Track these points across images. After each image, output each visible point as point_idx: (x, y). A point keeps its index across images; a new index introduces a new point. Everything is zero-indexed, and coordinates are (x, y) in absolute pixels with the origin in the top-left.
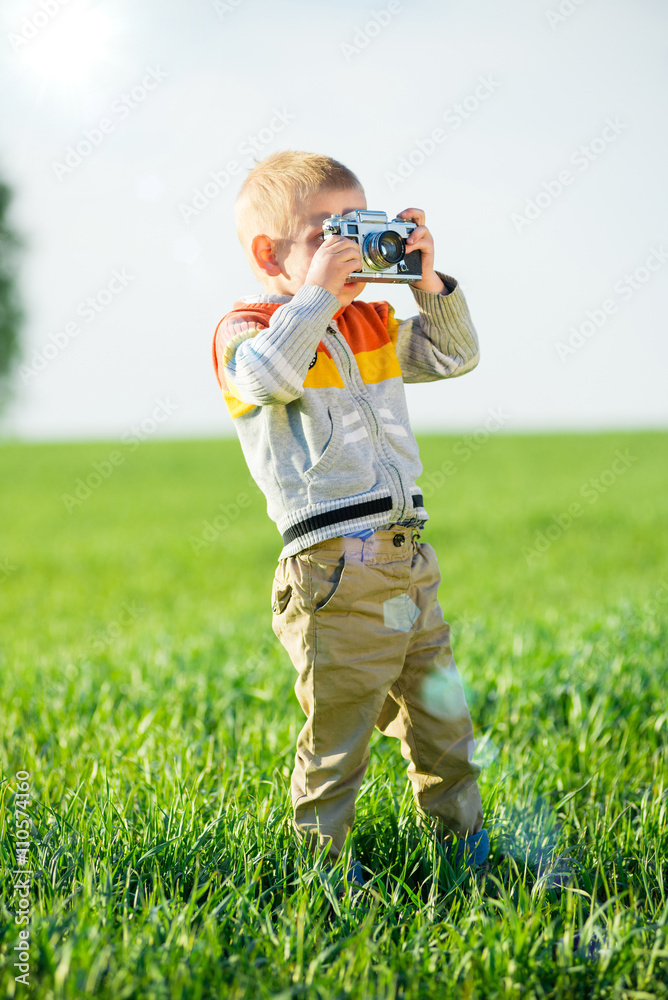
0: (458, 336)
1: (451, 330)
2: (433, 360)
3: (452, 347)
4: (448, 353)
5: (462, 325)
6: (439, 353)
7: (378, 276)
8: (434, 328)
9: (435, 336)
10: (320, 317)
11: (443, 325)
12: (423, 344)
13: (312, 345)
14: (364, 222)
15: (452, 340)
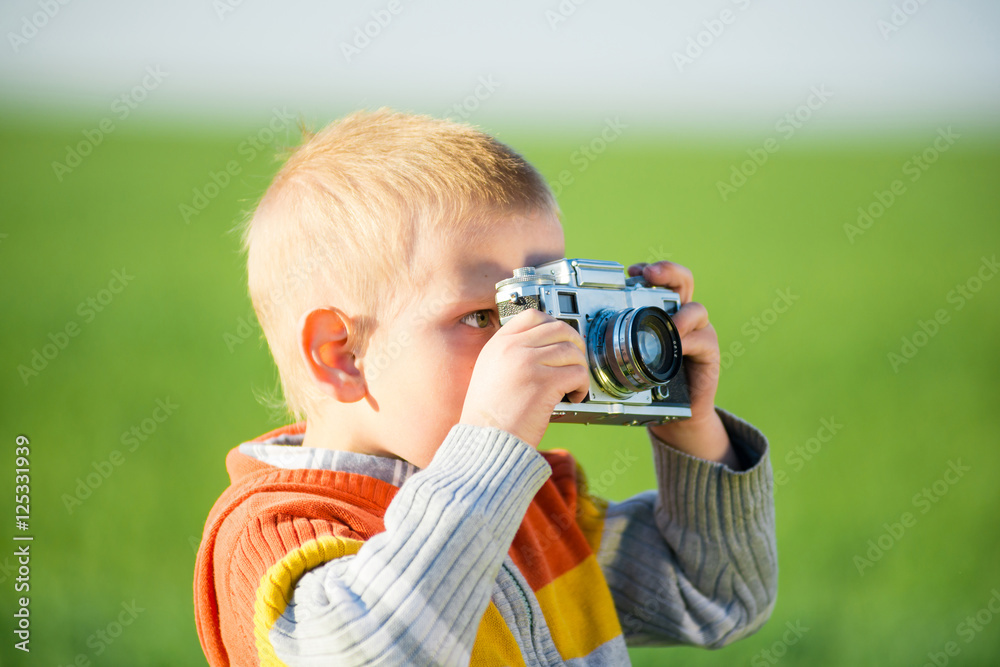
0: (747, 561)
1: (735, 546)
2: (678, 606)
3: (727, 580)
4: (714, 595)
5: (759, 536)
6: (694, 594)
7: (616, 409)
8: (692, 537)
9: (693, 552)
10: (508, 503)
11: (717, 533)
12: (657, 571)
13: (490, 572)
14: (586, 286)
15: (731, 568)
